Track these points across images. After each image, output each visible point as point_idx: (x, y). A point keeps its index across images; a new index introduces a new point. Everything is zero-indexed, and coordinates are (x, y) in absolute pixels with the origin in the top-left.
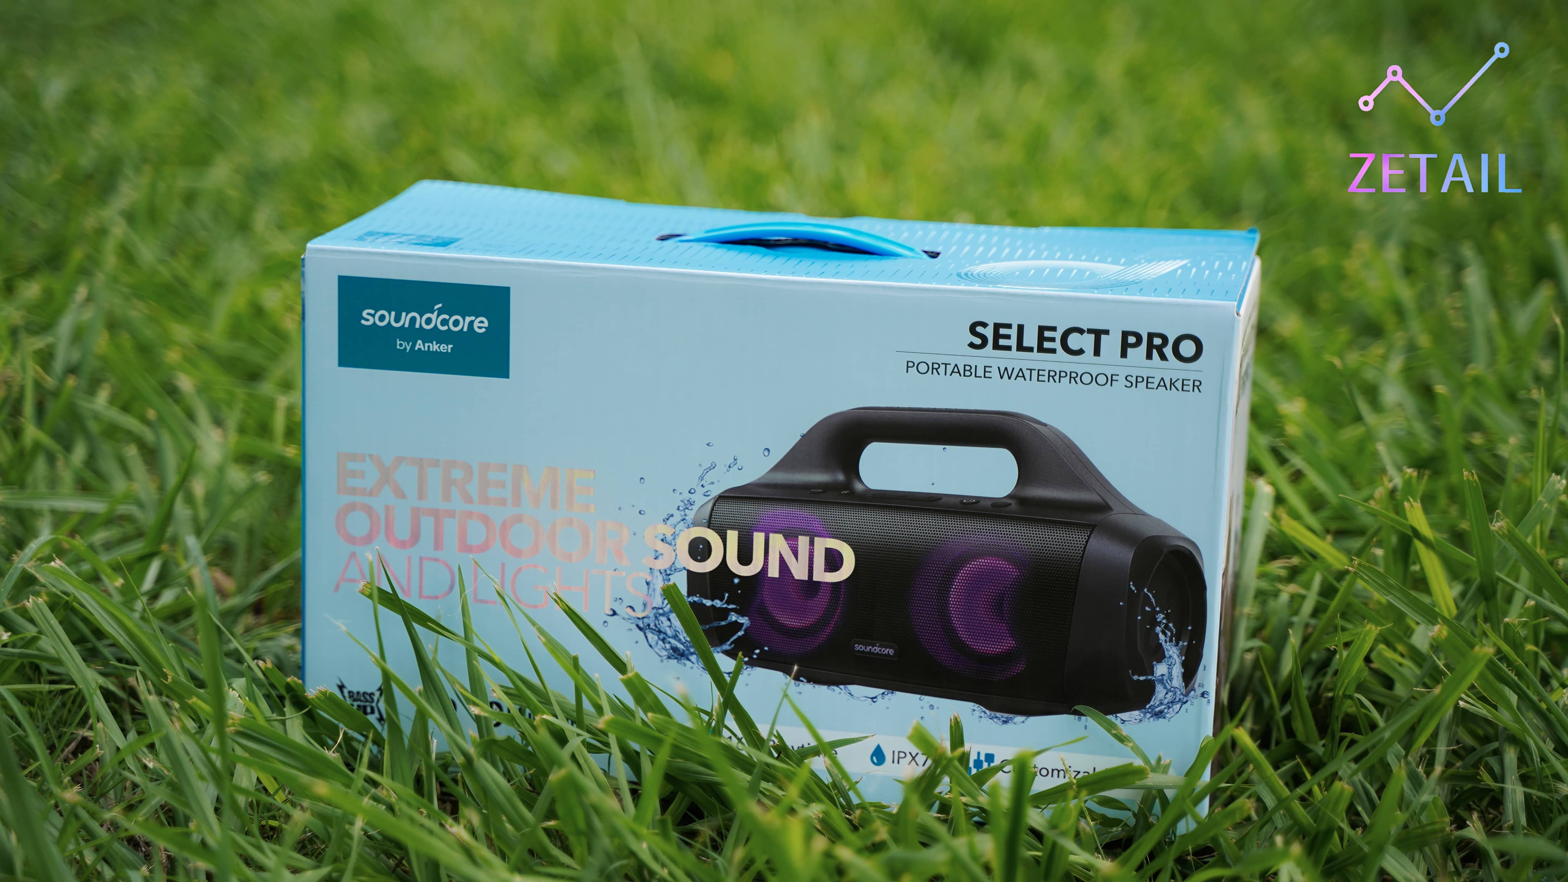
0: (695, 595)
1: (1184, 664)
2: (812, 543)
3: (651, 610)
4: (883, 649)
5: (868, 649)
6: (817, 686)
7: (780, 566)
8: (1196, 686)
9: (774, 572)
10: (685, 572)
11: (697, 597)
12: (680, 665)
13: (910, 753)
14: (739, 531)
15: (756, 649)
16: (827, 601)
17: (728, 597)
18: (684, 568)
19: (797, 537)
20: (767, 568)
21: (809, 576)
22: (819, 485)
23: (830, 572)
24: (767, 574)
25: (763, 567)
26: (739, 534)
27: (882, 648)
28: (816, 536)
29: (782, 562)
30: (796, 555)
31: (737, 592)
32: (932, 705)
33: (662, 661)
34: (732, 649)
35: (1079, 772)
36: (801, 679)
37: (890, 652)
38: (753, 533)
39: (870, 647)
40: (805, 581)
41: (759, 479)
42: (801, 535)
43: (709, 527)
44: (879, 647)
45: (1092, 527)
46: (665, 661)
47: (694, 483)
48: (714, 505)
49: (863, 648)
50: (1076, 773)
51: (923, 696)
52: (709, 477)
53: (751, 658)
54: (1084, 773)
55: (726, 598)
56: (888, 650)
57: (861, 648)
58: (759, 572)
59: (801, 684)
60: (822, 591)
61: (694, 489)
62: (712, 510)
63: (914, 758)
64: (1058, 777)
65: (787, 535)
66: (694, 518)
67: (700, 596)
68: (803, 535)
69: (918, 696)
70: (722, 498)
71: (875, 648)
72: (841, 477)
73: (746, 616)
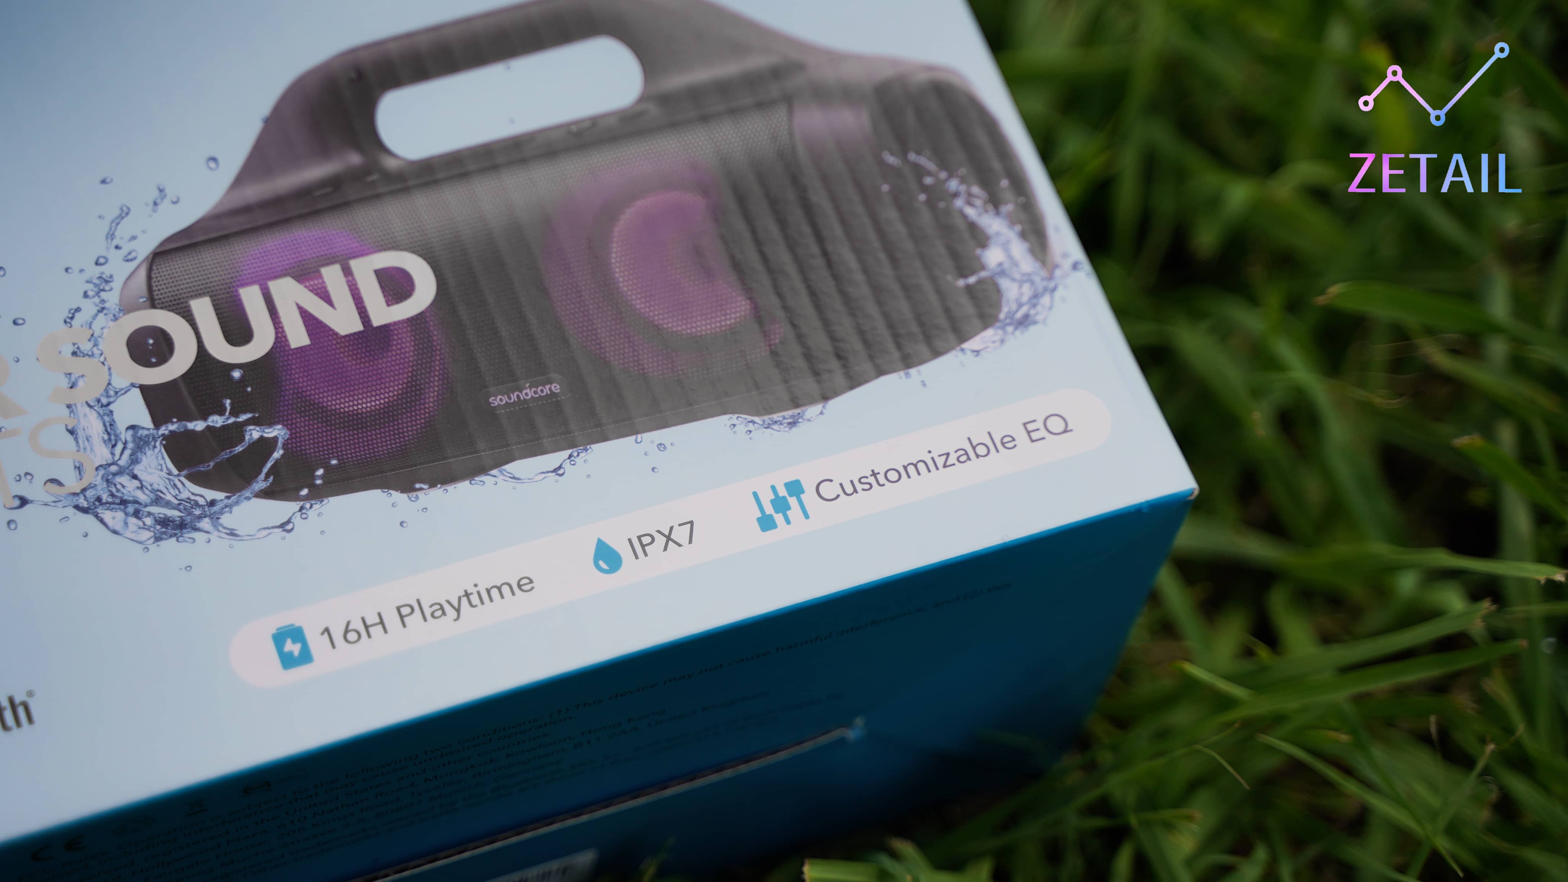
0: (168, 421)
1: (1023, 235)
2: (347, 272)
3: (96, 473)
4: (540, 388)
5: (514, 397)
6: (450, 488)
7: (306, 326)
8: (1058, 259)
9: (298, 337)
10: (137, 392)
11: (173, 423)
12: (184, 544)
13: (659, 532)
14: (211, 297)
15: (317, 469)
16: (412, 348)
17: (231, 404)
18: (133, 385)
19: (318, 271)
20: (285, 337)
21: (363, 323)
22: (323, 183)
23: (397, 303)
24: (289, 346)
25: (277, 338)
26: (213, 301)
27: (537, 387)
28: (350, 258)
29: (309, 320)
30: (327, 299)
31: (247, 391)
32: (660, 444)
33: (147, 549)
34: (272, 484)
35: (948, 454)
36: (418, 486)
37: (553, 388)
38: (236, 291)
39: (516, 394)
40: (360, 332)
41: (216, 207)
42: (323, 265)
43: (153, 306)
44: (530, 387)
45: (789, 100)
46: (153, 548)
47: (100, 248)
48: (150, 270)
49: (505, 399)
50: (945, 457)
51: (639, 436)
52: (124, 230)
53: (312, 486)
54: (956, 452)
55: (229, 408)
56: (548, 387)
57: (501, 400)
58: (272, 348)
59: (420, 494)
60: (395, 337)
61: (104, 257)
62: (149, 278)
63: (669, 538)
64: (919, 474)
65: (301, 275)
66: (120, 301)
67: (180, 420)
68: (328, 264)
69: (632, 438)
70: (160, 255)
71: (524, 392)
72: (355, 159)
73: (278, 423)
